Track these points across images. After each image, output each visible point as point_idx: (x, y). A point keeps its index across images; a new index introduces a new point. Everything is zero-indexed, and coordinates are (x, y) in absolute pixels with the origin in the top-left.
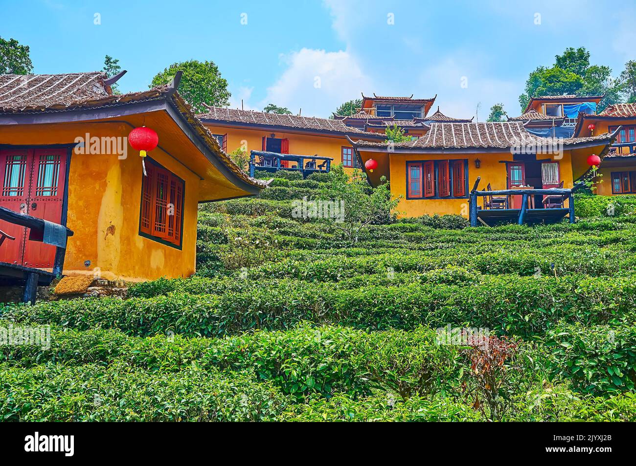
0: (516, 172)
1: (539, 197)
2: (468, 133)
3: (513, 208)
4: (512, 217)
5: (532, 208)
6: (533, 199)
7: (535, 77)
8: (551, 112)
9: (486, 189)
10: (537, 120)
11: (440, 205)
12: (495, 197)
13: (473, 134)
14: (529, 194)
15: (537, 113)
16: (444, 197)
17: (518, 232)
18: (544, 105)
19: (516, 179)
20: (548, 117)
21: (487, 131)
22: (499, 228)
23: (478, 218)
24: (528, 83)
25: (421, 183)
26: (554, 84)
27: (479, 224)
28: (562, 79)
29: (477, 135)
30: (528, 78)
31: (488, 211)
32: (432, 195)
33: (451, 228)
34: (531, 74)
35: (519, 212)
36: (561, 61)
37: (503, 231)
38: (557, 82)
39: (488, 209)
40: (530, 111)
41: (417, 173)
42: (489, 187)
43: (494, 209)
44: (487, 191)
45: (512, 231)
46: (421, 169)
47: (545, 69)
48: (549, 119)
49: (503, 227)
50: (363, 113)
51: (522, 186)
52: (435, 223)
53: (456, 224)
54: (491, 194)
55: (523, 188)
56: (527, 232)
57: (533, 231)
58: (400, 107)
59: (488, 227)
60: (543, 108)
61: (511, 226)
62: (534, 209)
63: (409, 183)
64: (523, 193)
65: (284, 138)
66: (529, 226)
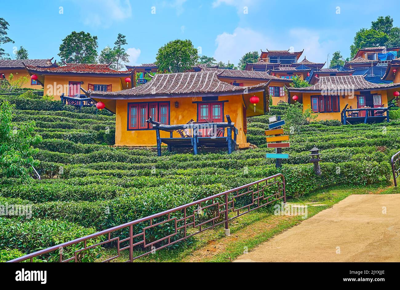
0: (361, 100)
1: (373, 111)
2: (338, 81)
3: (362, 117)
4: (361, 120)
5: (370, 116)
6: (370, 112)
7: (359, 35)
8: (370, 57)
9: (349, 108)
10: (362, 62)
11: (327, 115)
12: (353, 112)
13: (340, 82)
14: (369, 110)
15: (362, 59)
16: (329, 112)
17: (365, 127)
18: (366, 53)
19: (362, 103)
20: (368, 61)
21: (347, 81)
22: (356, 125)
23: (347, 121)
24: (355, 39)
25: (318, 105)
26: (371, 40)
27: (347, 124)
28: (375, 36)
29: (342, 82)
30: (355, 36)
31: (350, 118)
32: (324, 111)
33: (334, 125)
34: (357, 33)
35: (365, 118)
36: (375, 25)
37: (358, 127)
38: (372, 38)
39: (350, 117)
40: (358, 57)
41: (315, 101)
42: (351, 107)
43: (353, 117)
44: (349, 109)
45: (362, 126)
46: (318, 99)
47: (366, 30)
48: (370, 62)
49: (358, 125)
50: (262, 61)
51: (365, 107)
52: (326, 123)
53: (336, 124)
54: (351, 111)
55: (366, 108)
56: (369, 127)
57: (372, 126)
58: (282, 57)
59: (351, 125)
60: (366, 55)
61: (361, 124)
62: (371, 117)
63: (312, 106)
64: (366, 110)
65: (241, 83)
66: (369, 124)
